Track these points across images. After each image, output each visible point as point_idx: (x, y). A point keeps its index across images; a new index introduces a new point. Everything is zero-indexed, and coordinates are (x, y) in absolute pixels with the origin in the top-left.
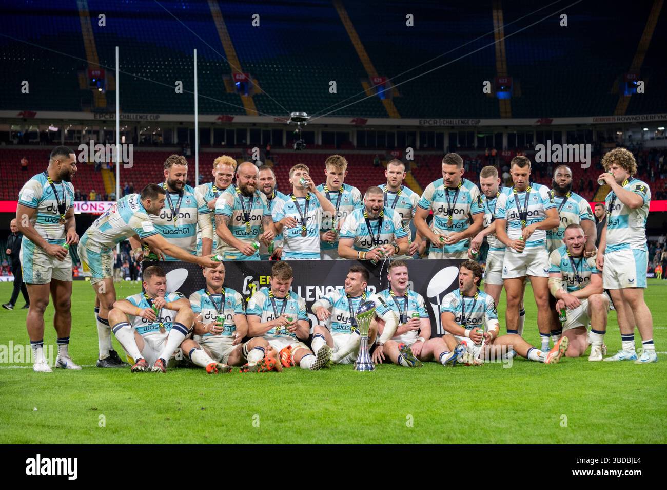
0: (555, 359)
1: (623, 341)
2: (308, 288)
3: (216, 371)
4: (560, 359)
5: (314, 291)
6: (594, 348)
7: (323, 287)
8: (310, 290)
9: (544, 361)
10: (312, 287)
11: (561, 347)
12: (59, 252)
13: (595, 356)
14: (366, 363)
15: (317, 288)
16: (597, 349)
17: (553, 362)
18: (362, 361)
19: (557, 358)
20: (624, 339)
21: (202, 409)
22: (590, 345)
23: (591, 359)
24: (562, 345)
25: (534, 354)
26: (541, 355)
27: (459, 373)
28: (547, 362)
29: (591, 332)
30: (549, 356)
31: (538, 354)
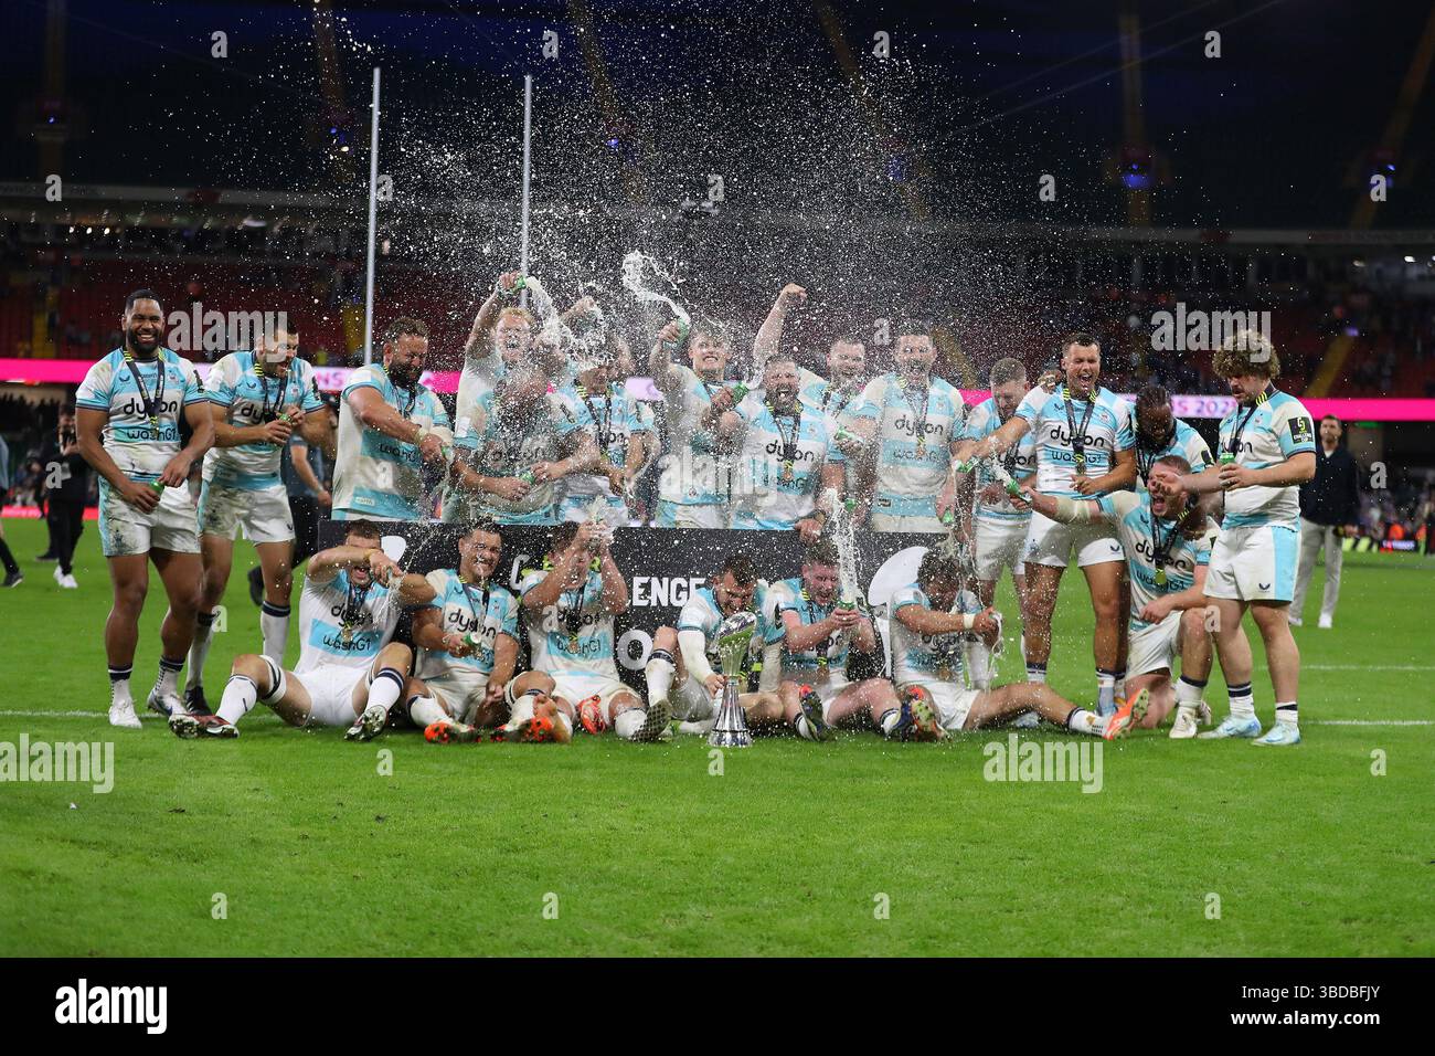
0: (1124, 732)
1: (1230, 699)
2: (638, 581)
3: (444, 739)
4: (1131, 730)
5: (647, 587)
6: (1182, 711)
7: (665, 580)
8: (642, 586)
9: (1103, 734)
10: (645, 580)
11: (1136, 709)
12: (141, 496)
13: (1184, 729)
14: (733, 732)
15: (655, 581)
16: (1187, 716)
17: (1119, 738)
18: (727, 728)
19: (1127, 729)
20: (1232, 694)
21: (378, 818)
22: (1177, 706)
23: (1175, 734)
24: (1137, 706)
25: (1081, 720)
26: (1095, 723)
27: (907, 757)
28: (1108, 735)
29: (1180, 681)
30: (1112, 725)
31: (1090, 720)
